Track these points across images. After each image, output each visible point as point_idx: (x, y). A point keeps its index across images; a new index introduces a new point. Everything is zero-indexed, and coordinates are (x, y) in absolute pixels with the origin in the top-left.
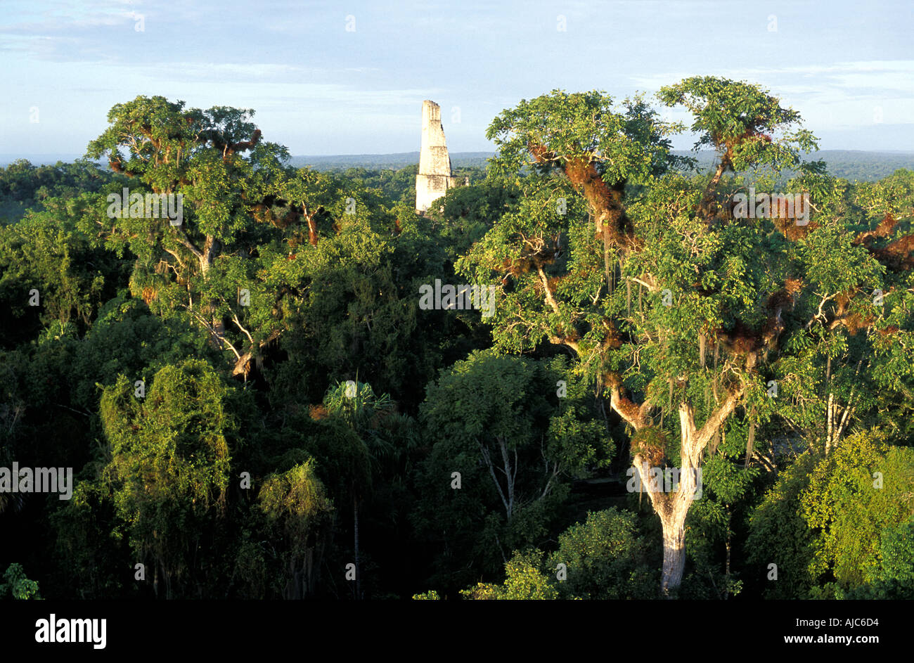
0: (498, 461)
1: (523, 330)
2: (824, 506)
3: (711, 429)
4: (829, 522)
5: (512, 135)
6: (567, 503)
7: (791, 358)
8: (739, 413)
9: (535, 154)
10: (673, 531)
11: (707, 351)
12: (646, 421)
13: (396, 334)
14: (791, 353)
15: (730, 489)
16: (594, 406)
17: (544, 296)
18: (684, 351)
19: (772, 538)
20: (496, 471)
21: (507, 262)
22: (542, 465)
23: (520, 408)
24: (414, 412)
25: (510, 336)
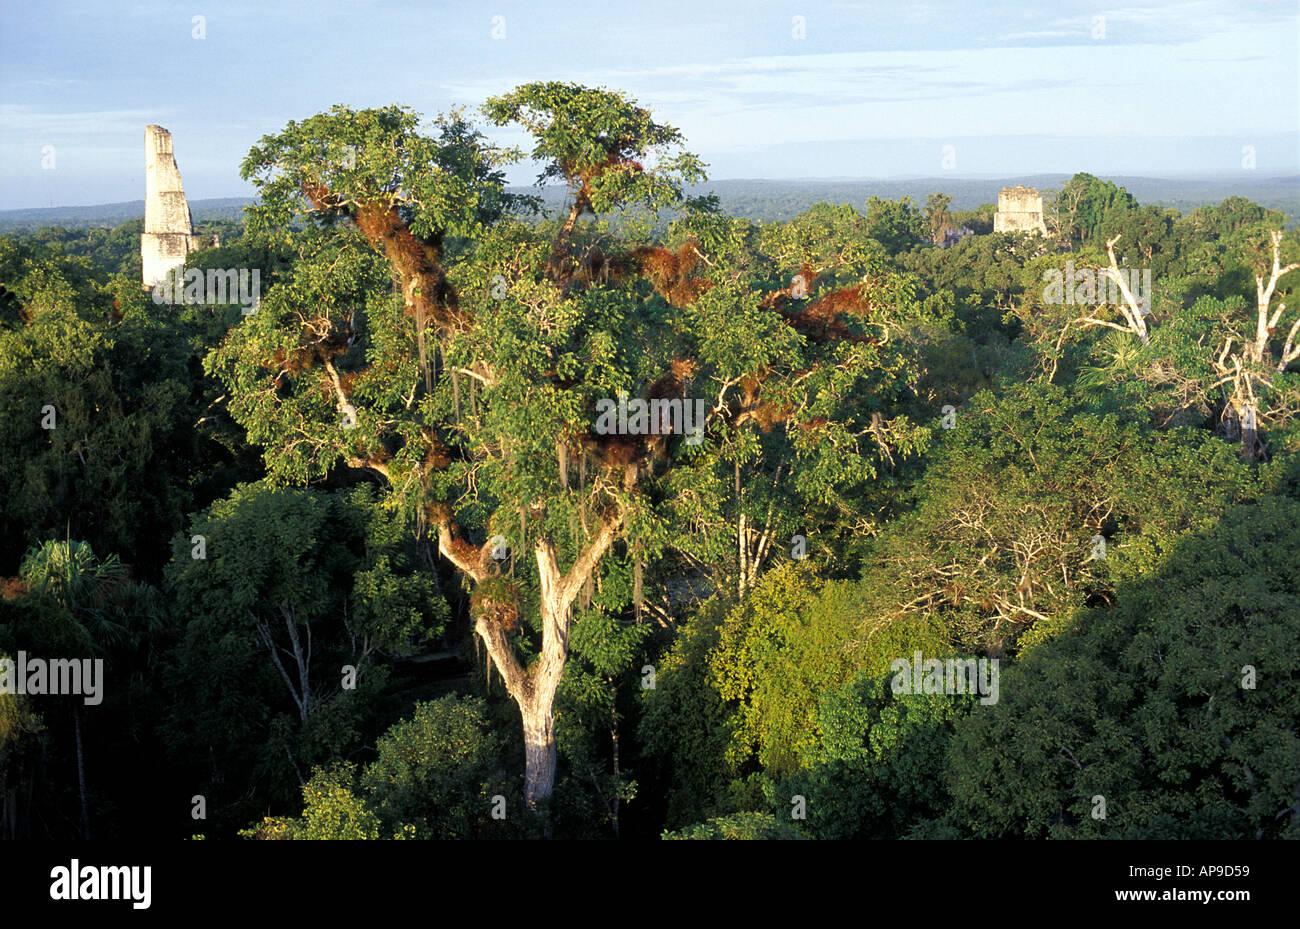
0: (283, 641)
1: (308, 450)
2: (741, 669)
3: (581, 573)
4: (749, 690)
5: (277, 172)
6: (385, 692)
7: (686, 469)
8: (619, 548)
9: (312, 198)
10: (537, 720)
11: (569, 465)
12: (490, 567)
13: (123, 468)
14: (686, 461)
15: (610, 655)
16: (416, 553)
17: (336, 401)
18: (537, 467)
19: (673, 718)
20: (281, 656)
21: (279, 355)
22: (348, 641)
23: (310, 562)
24: (156, 578)
25: (290, 460)
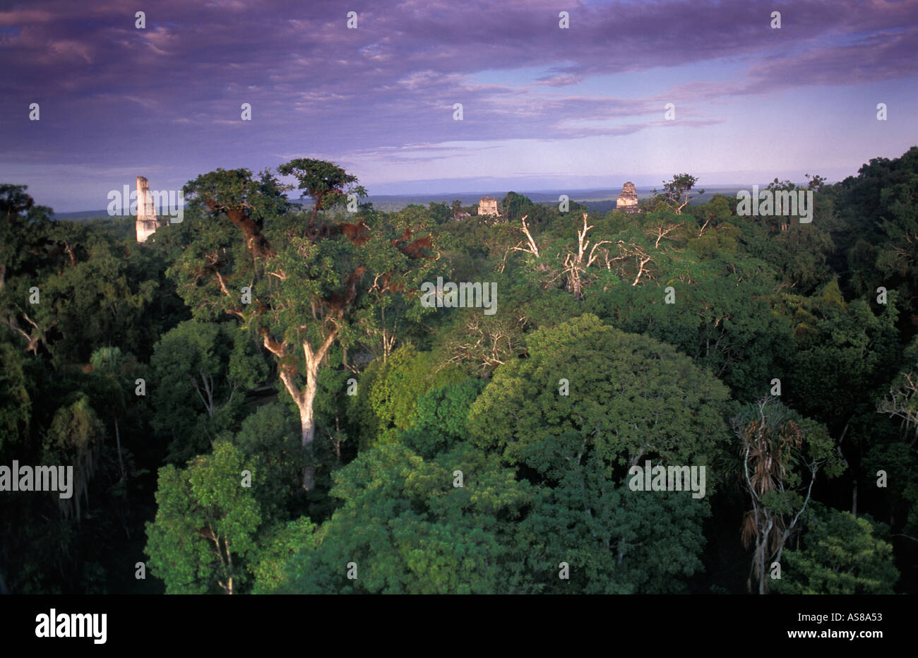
0: (201, 385)
1: (209, 307)
2: (386, 387)
3: (321, 354)
4: (389, 396)
5: (195, 196)
6: (244, 403)
7: (363, 310)
8: (337, 343)
9: (210, 206)
10: (306, 417)
11: (316, 310)
12: (285, 352)
13: (132, 317)
14: (362, 307)
15: (333, 385)
16: (254, 348)
17: (221, 287)
18: (303, 311)
19: (360, 409)
20: (201, 390)
21: (197, 270)
22: (228, 383)
23: (212, 353)
24: (147, 361)
25: (203, 311)
